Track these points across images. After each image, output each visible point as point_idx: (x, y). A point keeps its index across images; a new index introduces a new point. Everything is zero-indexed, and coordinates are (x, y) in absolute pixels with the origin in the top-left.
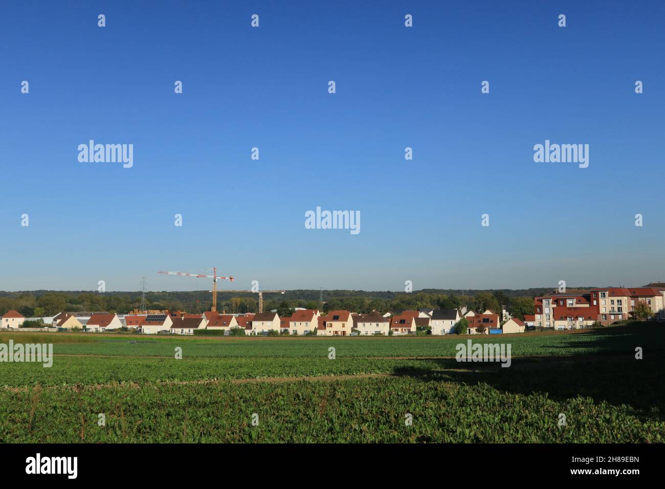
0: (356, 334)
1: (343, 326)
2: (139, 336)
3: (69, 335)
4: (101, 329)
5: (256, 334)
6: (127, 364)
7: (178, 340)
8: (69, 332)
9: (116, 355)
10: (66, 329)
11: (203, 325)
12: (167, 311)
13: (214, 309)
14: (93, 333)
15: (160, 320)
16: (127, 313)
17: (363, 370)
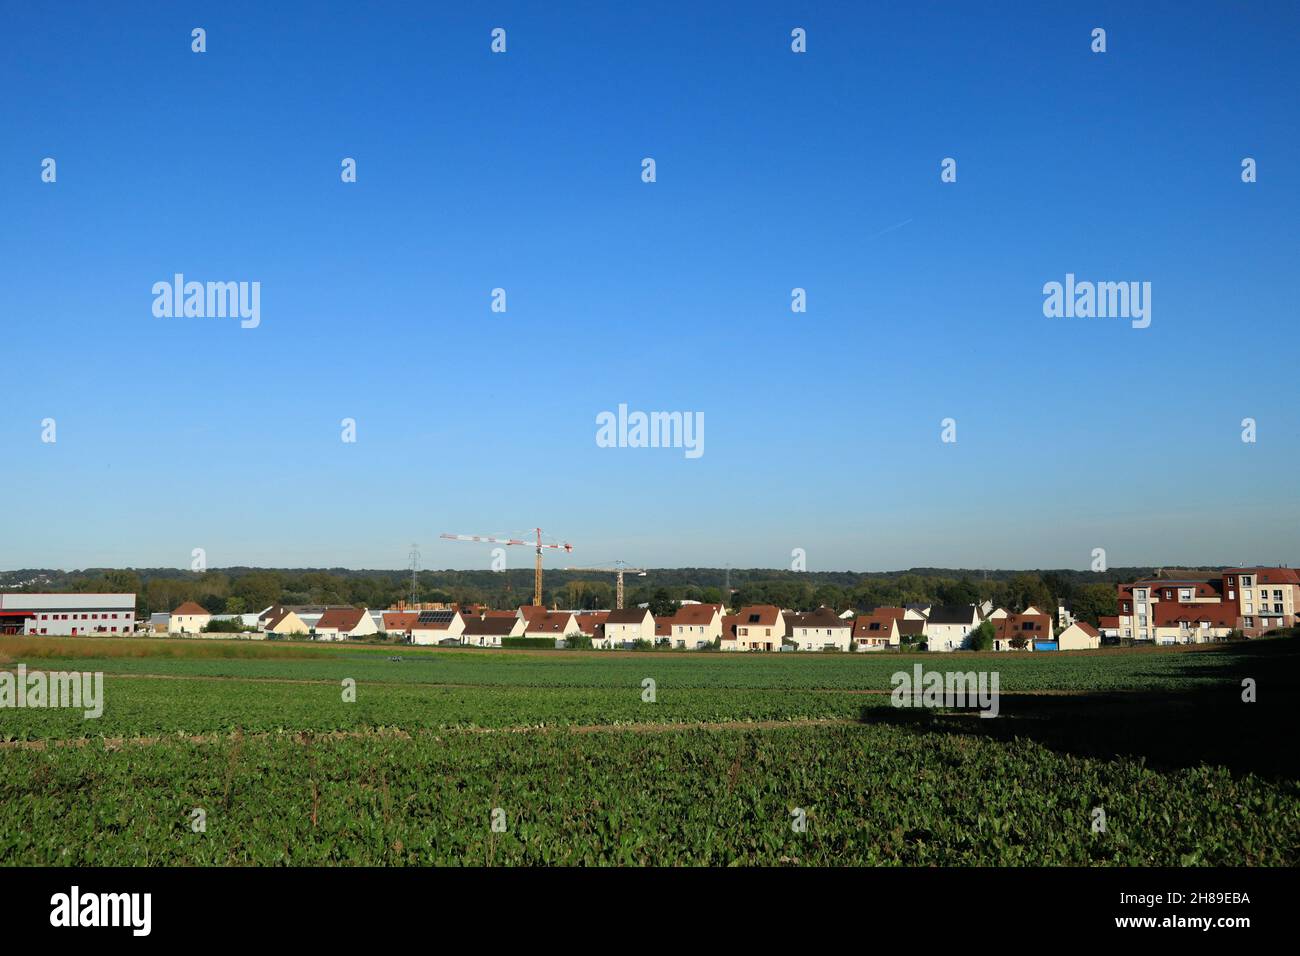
0: (792, 648)
1: (768, 633)
2: (406, 649)
3: (286, 645)
4: (340, 636)
5: (613, 647)
6: (387, 697)
7: (474, 656)
8: (287, 641)
9: (368, 681)
10: (281, 635)
11: (519, 630)
12: (455, 604)
13: (537, 602)
14: (326, 642)
15: (443, 621)
16: (385, 608)
17: (804, 711)
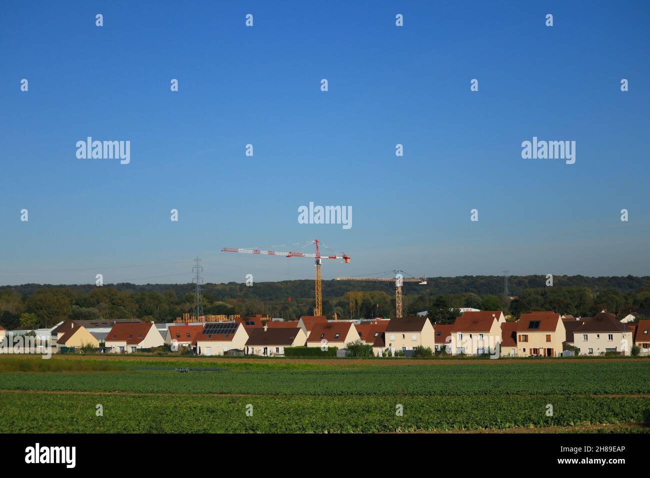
0: (573, 354)
1: (548, 339)
2: (192, 360)
3: (78, 358)
4: (129, 349)
5: (393, 355)
6: (175, 407)
7: (258, 366)
8: (78, 354)
9: (157, 392)
10: (72, 349)
11: (301, 340)
12: (238, 316)
13: (318, 312)
14: (116, 355)
15: (227, 332)
16: (171, 321)
17: (586, 416)
